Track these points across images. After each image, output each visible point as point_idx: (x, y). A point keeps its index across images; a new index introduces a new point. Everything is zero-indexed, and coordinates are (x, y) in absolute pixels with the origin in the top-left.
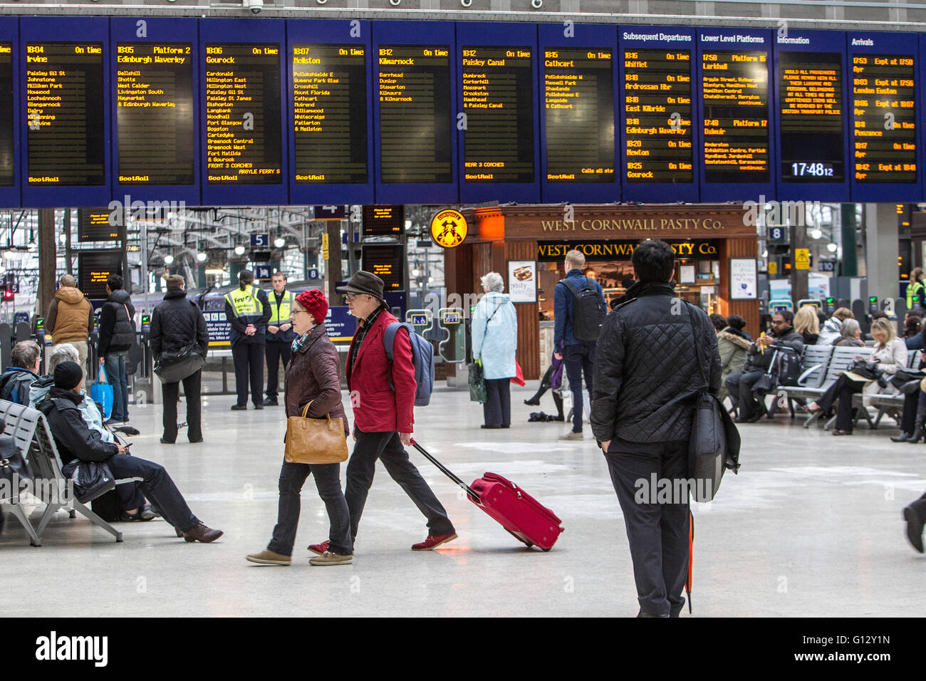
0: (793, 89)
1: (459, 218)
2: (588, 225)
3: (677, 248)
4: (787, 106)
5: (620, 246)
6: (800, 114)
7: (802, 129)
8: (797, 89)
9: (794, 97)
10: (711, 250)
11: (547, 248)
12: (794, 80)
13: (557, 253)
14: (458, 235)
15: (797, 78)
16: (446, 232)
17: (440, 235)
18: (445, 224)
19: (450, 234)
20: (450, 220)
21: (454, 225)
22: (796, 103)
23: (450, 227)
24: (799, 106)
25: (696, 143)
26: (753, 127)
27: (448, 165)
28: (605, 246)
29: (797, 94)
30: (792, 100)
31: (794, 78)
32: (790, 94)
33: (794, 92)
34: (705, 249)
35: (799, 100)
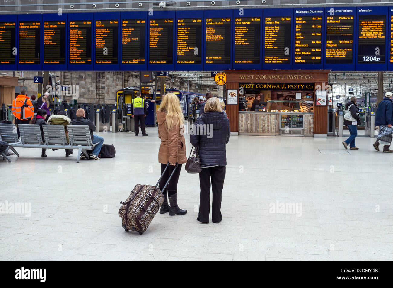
0: (365, 29)
1: (225, 75)
2: (258, 77)
3: (297, 86)
4: (362, 35)
5: (274, 85)
6: (367, 38)
7: (368, 43)
8: (366, 29)
9: (365, 32)
10: (311, 87)
11: (245, 85)
12: (365, 26)
13: (249, 87)
14: (224, 81)
15: (367, 25)
16: (220, 80)
17: (218, 81)
18: (219, 77)
19: (221, 81)
20: (221, 76)
21: (223, 77)
22: (366, 34)
23: (221, 78)
24: (366, 35)
25: (323, 49)
26: (347, 43)
27: (229, 58)
28: (268, 85)
29: (366, 31)
30: (363, 33)
31: (365, 24)
32: (363, 31)
33: (365, 30)
34: (308, 86)
35: (367, 33)
